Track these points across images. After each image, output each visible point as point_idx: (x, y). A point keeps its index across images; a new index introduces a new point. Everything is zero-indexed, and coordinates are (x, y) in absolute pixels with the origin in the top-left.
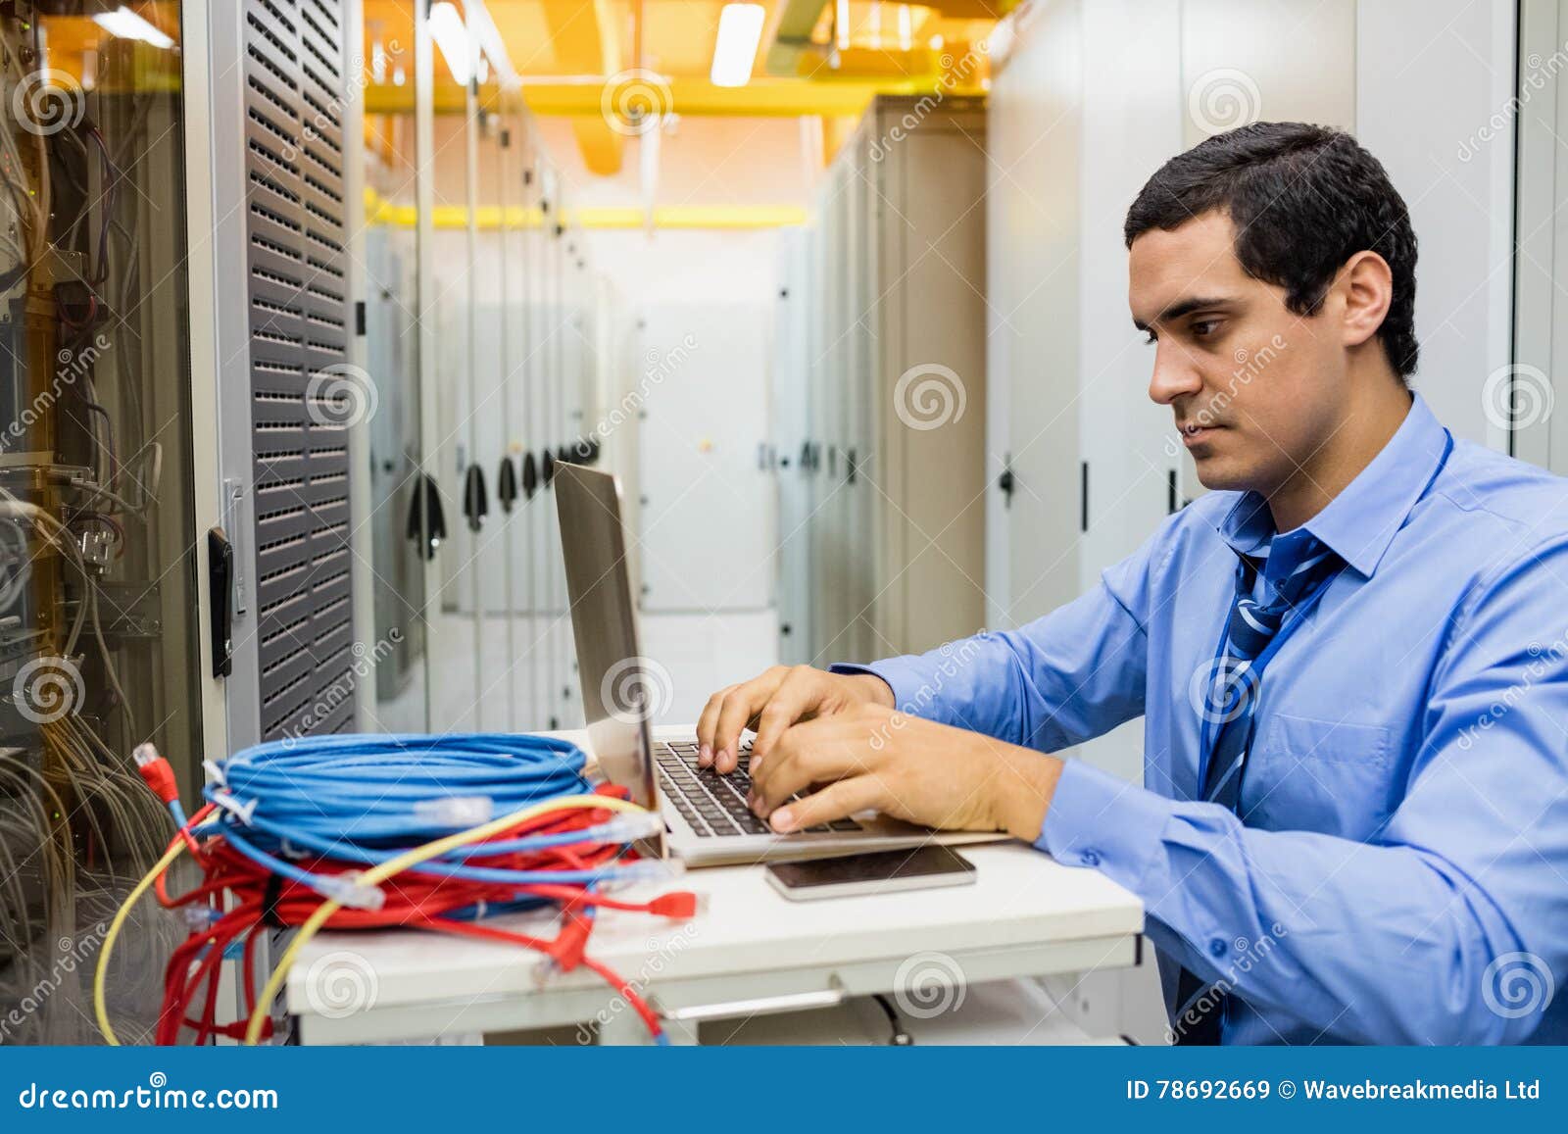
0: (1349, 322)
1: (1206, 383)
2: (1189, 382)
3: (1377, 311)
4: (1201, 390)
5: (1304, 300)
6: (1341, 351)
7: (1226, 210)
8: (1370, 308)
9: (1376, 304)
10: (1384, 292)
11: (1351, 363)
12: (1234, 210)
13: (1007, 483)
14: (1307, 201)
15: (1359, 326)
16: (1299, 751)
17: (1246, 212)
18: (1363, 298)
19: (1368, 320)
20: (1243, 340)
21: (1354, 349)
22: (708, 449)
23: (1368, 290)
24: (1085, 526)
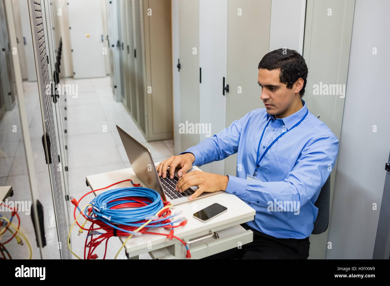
0: (296, 89)
1: (270, 97)
2: (267, 97)
3: (301, 88)
4: (269, 98)
5: (290, 86)
6: (294, 94)
7: (280, 69)
8: (300, 87)
9: (301, 87)
10: (302, 85)
11: (295, 96)
12: (281, 70)
13: (179, 66)
14: (293, 69)
15: (298, 90)
16: (276, 160)
17: (283, 70)
18: (299, 85)
19: (299, 89)
20: (279, 92)
21: (296, 94)
22: (88, 37)
23: (300, 84)
24: (201, 82)
